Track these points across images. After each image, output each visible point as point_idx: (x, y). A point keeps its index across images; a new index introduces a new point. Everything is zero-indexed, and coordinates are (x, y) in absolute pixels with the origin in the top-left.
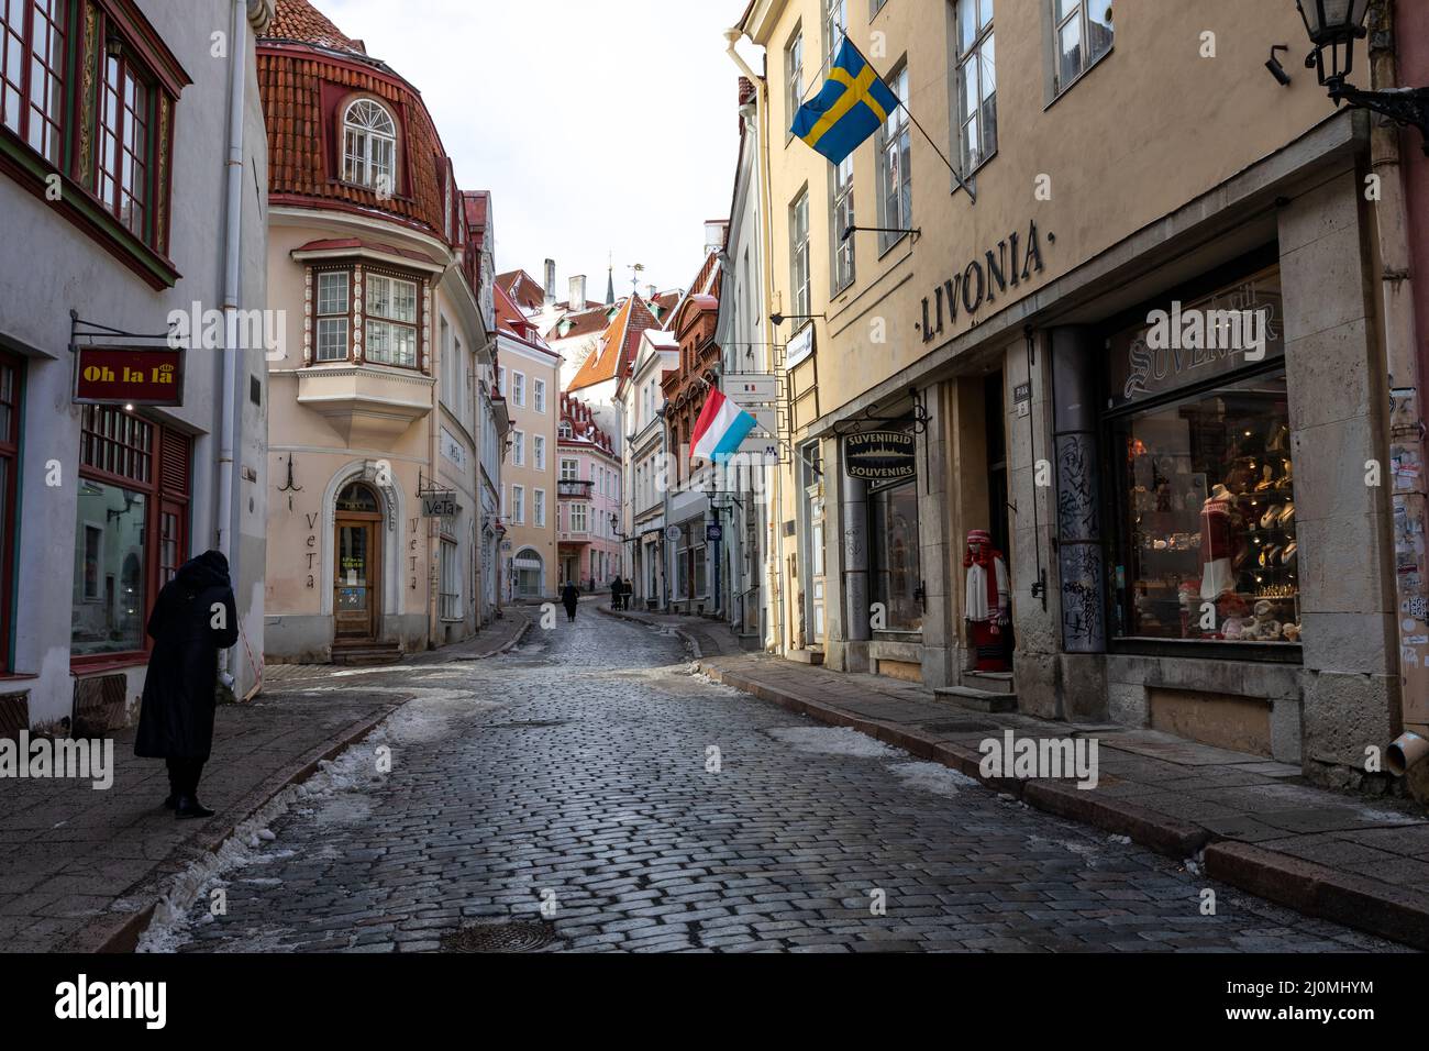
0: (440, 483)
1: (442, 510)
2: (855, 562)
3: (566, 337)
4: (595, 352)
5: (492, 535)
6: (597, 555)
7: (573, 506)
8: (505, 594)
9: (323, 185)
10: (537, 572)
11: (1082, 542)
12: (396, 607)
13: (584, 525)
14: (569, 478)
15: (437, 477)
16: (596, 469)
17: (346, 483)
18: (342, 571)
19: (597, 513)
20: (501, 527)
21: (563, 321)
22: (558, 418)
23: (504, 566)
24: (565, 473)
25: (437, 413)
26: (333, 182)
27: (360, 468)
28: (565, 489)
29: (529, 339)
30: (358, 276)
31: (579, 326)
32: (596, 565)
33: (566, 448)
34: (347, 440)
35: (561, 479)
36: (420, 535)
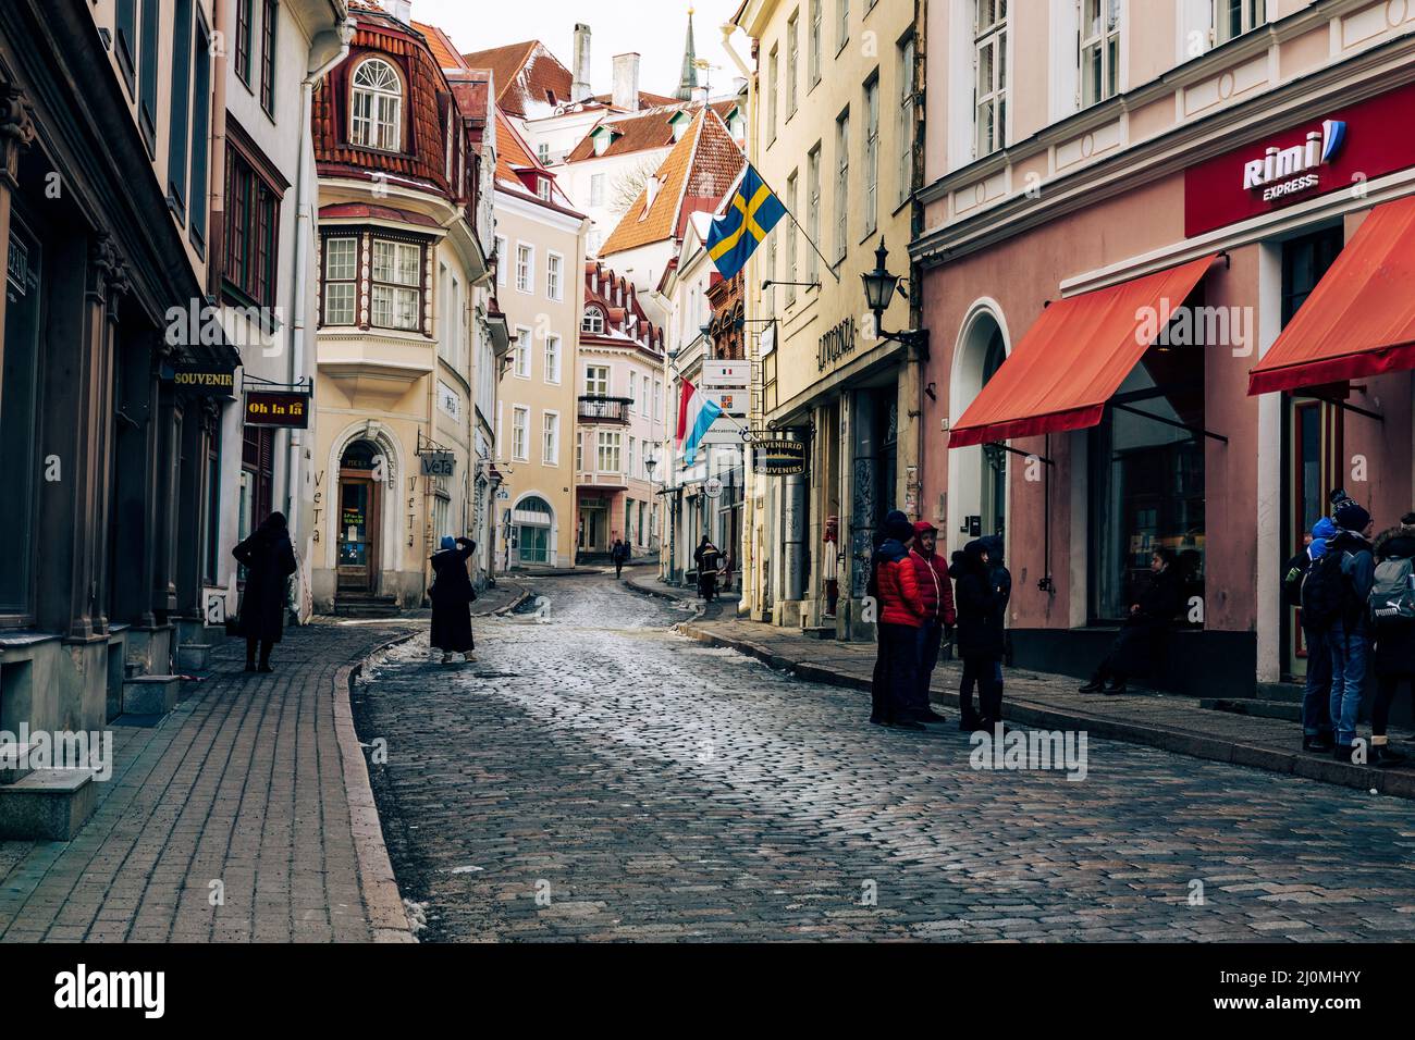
0: (439, 441)
1: (440, 469)
2: (793, 535)
3: (604, 156)
4: (644, 195)
5: (485, 484)
6: (635, 508)
7: (601, 434)
8: (499, 559)
9: (332, 151)
10: (544, 531)
11: (867, 529)
12: (393, 564)
13: (617, 462)
14: (596, 393)
15: (435, 435)
16: (639, 379)
17: (350, 442)
18: (343, 528)
19: (638, 443)
20: (497, 474)
21: (600, 129)
22: (582, 301)
23: (499, 520)
24: (591, 385)
25: (438, 372)
26: (342, 146)
27: (364, 428)
28: (590, 409)
29: (543, 194)
30: (366, 243)
31: (624, 139)
32: (634, 521)
33: (593, 348)
34: (352, 400)
35: (585, 394)
36: (418, 494)
